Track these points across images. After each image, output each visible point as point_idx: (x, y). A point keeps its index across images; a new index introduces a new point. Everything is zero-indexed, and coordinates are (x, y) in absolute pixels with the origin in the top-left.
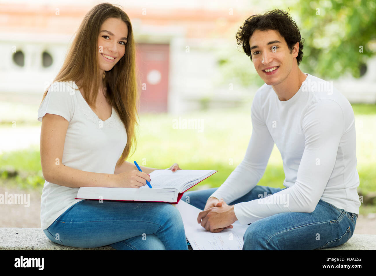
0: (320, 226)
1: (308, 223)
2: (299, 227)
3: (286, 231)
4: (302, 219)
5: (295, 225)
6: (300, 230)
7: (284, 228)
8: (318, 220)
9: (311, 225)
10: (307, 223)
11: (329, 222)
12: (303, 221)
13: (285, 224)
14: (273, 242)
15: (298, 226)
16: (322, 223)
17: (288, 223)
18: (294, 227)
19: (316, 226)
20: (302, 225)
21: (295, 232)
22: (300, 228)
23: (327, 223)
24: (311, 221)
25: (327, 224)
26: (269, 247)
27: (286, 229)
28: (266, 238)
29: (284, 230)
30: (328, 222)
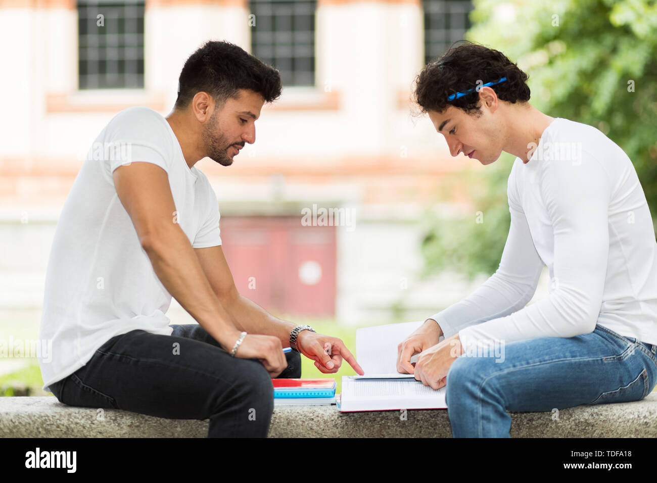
0: (579, 364)
1: (556, 359)
2: (538, 365)
3: (512, 369)
4: (546, 351)
5: (530, 361)
6: (539, 369)
7: (511, 365)
8: (578, 354)
9: (561, 362)
10: (553, 358)
11: (602, 359)
12: (547, 354)
13: (514, 358)
14: (490, 386)
15: (537, 363)
16: (585, 360)
17: (518, 357)
18: (528, 363)
19: (571, 364)
20: (545, 361)
21: (529, 372)
22: (540, 366)
23: (597, 360)
24: (562, 355)
25: (596, 362)
26: (484, 395)
27: (514, 366)
28: (479, 380)
29: (509, 367)
30: (600, 358)
